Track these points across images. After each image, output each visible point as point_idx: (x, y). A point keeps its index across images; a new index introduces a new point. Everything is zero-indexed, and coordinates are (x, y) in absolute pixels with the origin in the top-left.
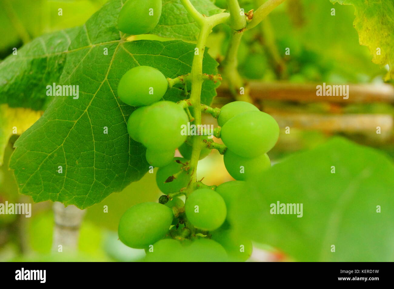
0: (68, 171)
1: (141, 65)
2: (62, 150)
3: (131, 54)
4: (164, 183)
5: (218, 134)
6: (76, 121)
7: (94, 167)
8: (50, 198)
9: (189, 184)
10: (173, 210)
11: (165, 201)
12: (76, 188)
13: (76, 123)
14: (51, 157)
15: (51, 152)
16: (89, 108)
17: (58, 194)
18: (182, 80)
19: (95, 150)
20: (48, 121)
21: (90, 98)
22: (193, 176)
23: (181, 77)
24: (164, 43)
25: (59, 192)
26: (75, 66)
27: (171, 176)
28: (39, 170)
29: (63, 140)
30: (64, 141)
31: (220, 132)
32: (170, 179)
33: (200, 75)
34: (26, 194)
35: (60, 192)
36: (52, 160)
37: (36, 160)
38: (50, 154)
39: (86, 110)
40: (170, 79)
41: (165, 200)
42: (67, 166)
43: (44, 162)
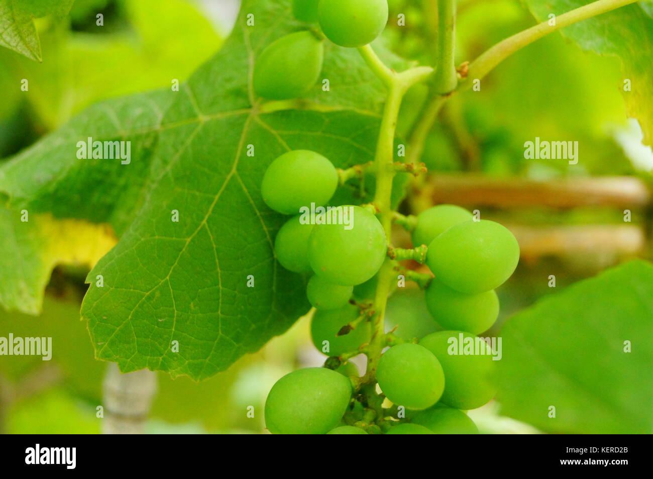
0: (177, 321)
1: (293, 149)
2: (168, 286)
3: (274, 132)
4: (336, 336)
5: (423, 256)
6: (188, 240)
7: (219, 312)
8: (147, 365)
9: (374, 337)
10: (352, 380)
11: (336, 366)
12: (190, 347)
13: (190, 243)
14: (149, 298)
15: (150, 290)
16: (209, 218)
17: (161, 358)
18: (359, 172)
19: (220, 286)
20: (143, 239)
21: (210, 201)
22: (378, 325)
23: (358, 168)
24: (328, 114)
25: (162, 355)
26: (177, 151)
27: (346, 325)
28: (131, 319)
29: (169, 269)
30: (171, 271)
31: (427, 253)
32: (345, 331)
33: (391, 164)
34: (107, 358)
35: (165, 355)
36: (152, 302)
37: (125, 303)
38: (148, 293)
39: (204, 222)
40: (341, 171)
41: (335, 363)
42: (176, 311)
43: (139, 306)
